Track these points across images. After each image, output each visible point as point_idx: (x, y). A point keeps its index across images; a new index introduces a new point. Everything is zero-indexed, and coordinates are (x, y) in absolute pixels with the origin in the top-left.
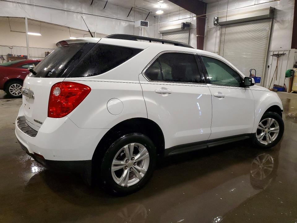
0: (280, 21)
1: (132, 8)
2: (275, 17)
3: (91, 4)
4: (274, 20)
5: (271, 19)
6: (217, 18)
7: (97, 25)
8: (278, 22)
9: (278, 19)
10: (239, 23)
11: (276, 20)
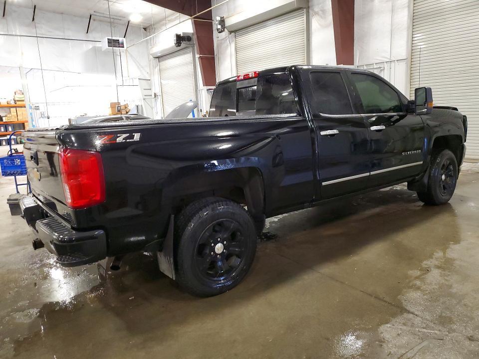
0: (320, 12)
1: (91, 16)
2: (310, 4)
3: (4, 15)
4: (311, 12)
5: (305, 10)
6: (221, 18)
7: (22, 54)
8: (317, 13)
9: (316, 9)
10: (258, 23)
11: (313, 10)
